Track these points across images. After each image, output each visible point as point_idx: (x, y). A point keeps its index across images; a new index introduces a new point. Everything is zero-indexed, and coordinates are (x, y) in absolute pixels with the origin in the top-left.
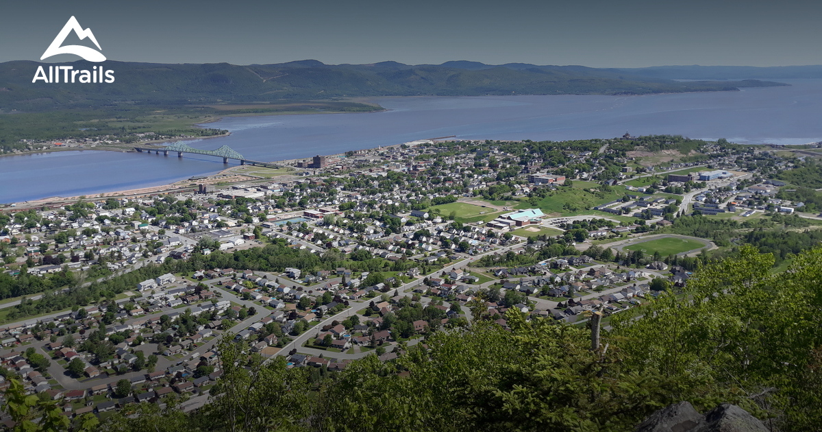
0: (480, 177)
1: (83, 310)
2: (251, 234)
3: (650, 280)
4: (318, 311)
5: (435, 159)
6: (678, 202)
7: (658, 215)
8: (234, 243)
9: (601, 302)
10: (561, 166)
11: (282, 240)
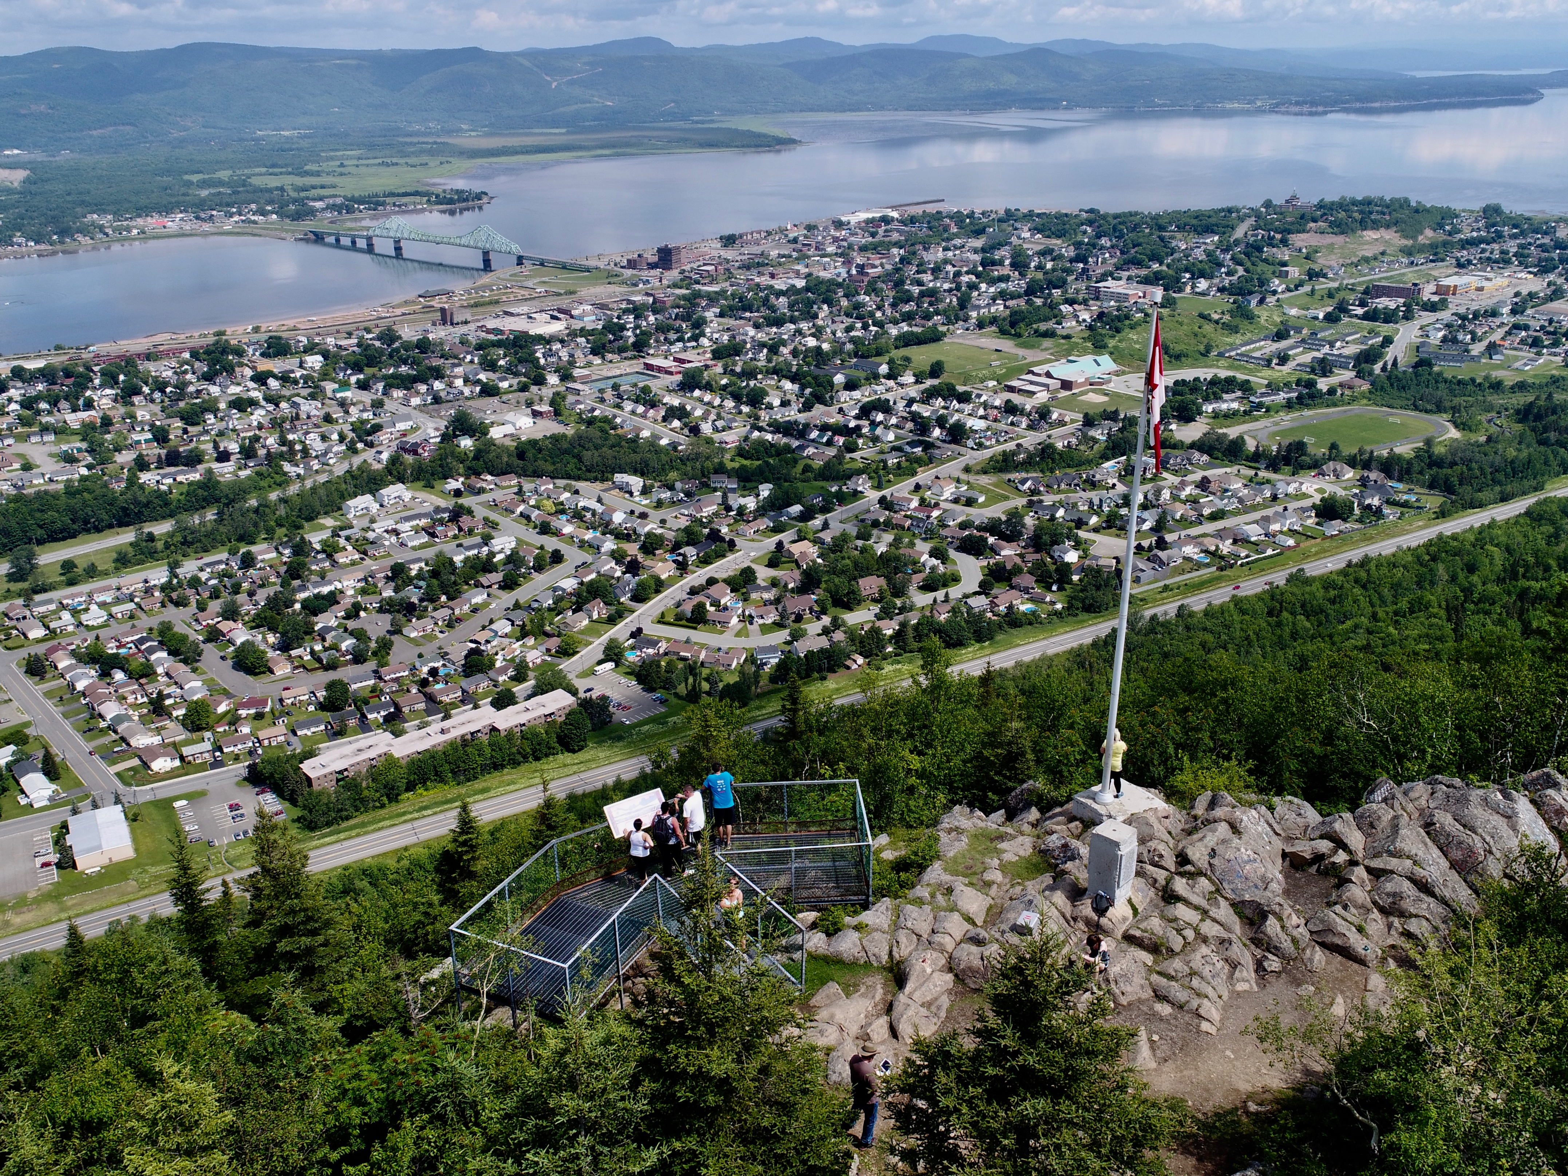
0: (992, 290)
1: (249, 553)
2: (545, 408)
3: (1317, 499)
4: (680, 558)
5: (902, 251)
6: (1388, 341)
7: (1346, 368)
8: (514, 425)
9: (1218, 541)
10: (1156, 266)
11: (605, 420)
